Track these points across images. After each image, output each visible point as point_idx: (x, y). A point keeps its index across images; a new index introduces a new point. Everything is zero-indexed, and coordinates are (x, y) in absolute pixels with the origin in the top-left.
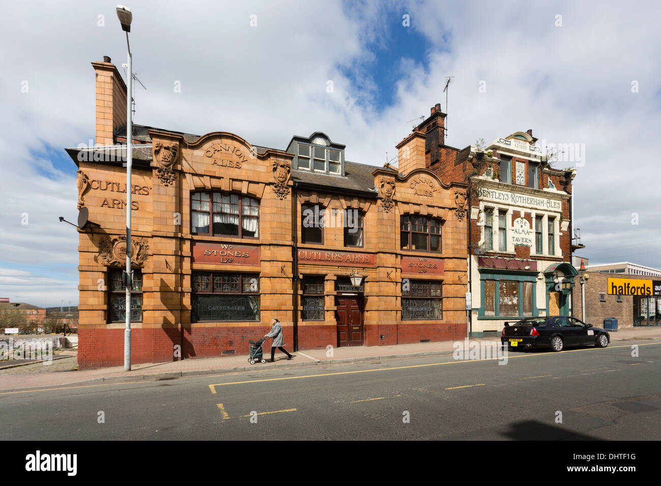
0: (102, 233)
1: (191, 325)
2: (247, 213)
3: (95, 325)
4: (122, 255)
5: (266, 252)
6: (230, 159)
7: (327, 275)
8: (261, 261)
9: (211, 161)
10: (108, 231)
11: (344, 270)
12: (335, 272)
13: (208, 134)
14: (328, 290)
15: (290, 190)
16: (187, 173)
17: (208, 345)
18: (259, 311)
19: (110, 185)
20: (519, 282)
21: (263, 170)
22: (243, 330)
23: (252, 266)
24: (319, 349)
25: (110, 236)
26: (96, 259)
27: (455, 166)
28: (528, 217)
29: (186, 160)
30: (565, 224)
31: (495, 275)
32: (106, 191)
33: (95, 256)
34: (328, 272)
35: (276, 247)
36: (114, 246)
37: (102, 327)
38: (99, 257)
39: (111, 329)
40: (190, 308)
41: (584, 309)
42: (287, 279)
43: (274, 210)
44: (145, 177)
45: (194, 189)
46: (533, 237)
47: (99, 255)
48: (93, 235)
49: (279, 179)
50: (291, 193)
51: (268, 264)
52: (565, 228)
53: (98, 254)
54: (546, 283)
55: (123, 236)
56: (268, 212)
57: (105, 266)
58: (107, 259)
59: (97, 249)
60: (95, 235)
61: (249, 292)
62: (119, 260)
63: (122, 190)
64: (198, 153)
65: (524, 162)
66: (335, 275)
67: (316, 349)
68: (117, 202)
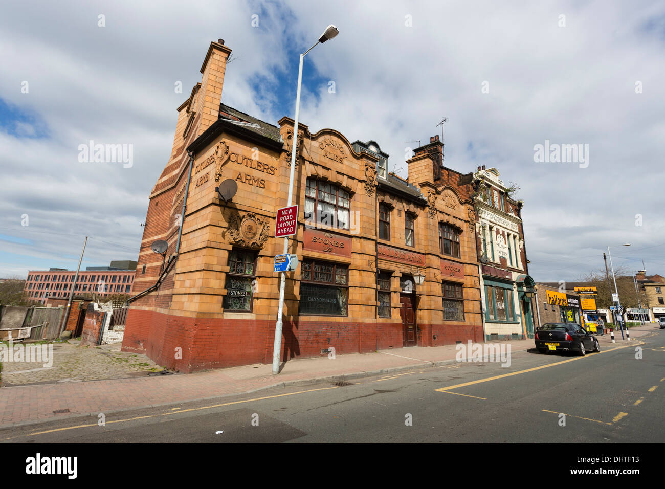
0: (233, 208)
1: (298, 318)
2: (341, 204)
3: (214, 313)
4: (248, 233)
5: (356, 245)
6: (336, 154)
7: (394, 271)
8: (352, 253)
9: (323, 153)
10: (238, 207)
11: (408, 268)
12: (400, 269)
13: (324, 130)
14: (396, 287)
15: (375, 189)
16: (307, 160)
17: (311, 342)
18: (346, 304)
19: (245, 159)
20: (504, 289)
21: (356, 167)
22: (339, 326)
23: (346, 257)
24: (391, 349)
25: (239, 212)
26: (223, 236)
27: (458, 186)
28: (503, 235)
29: (306, 148)
30: (522, 242)
31: (492, 282)
32: (241, 165)
33: (223, 231)
34: (396, 268)
35: (365, 240)
36: (242, 222)
37: (220, 317)
38: (227, 233)
39: (228, 320)
40: (299, 298)
41: (539, 315)
42: (372, 273)
43: (365, 205)
44: (273, 157)
45: (310, 176)
46: (507, 251)
47: (226, 231)
48: (224, 209)
49: (370, 178)
50: (375, 192)
51: (357, 256)
52: (522, 247)
53: (226, 229)
54: (518, 291)
55: (251, 213)
56: (359, 206)
57: (231, 244)
58: (233, 237)
59: (226, 225)
60: (226, 209)
61: (339, 284)
62: (244, 239)
63: (254, 167)
64: (315, 144)
65: (497, 191)
66: (400, 272)
67: (389, 349)
68: (249, 178)
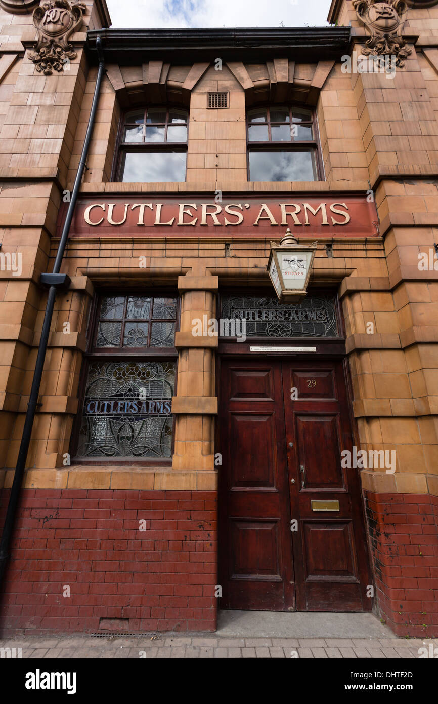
7: (182, 274)
11: (251, 254)
12: (212, 263)
15: (78, 52)
66: (213, 274)
